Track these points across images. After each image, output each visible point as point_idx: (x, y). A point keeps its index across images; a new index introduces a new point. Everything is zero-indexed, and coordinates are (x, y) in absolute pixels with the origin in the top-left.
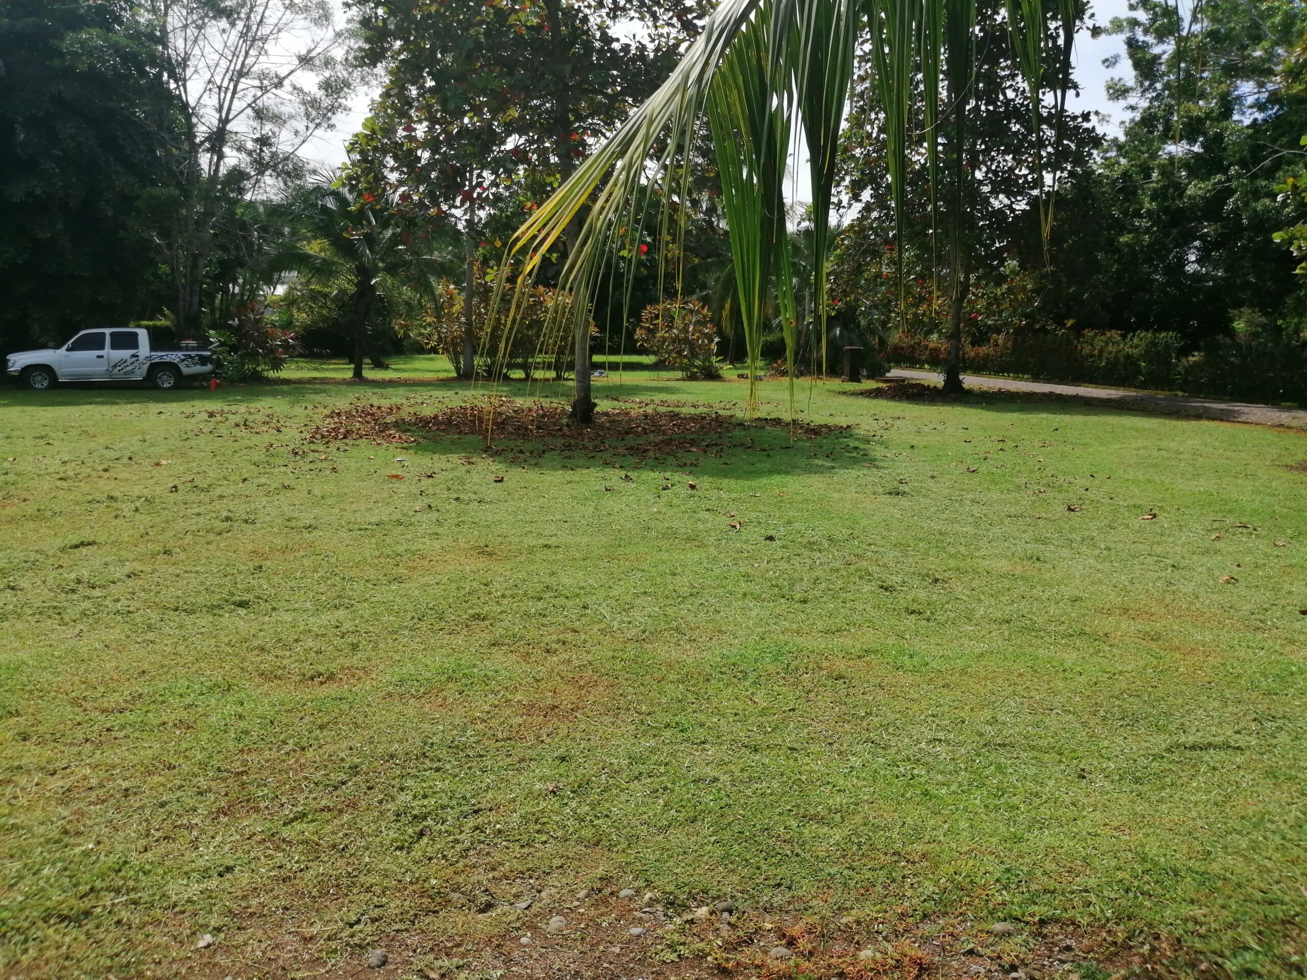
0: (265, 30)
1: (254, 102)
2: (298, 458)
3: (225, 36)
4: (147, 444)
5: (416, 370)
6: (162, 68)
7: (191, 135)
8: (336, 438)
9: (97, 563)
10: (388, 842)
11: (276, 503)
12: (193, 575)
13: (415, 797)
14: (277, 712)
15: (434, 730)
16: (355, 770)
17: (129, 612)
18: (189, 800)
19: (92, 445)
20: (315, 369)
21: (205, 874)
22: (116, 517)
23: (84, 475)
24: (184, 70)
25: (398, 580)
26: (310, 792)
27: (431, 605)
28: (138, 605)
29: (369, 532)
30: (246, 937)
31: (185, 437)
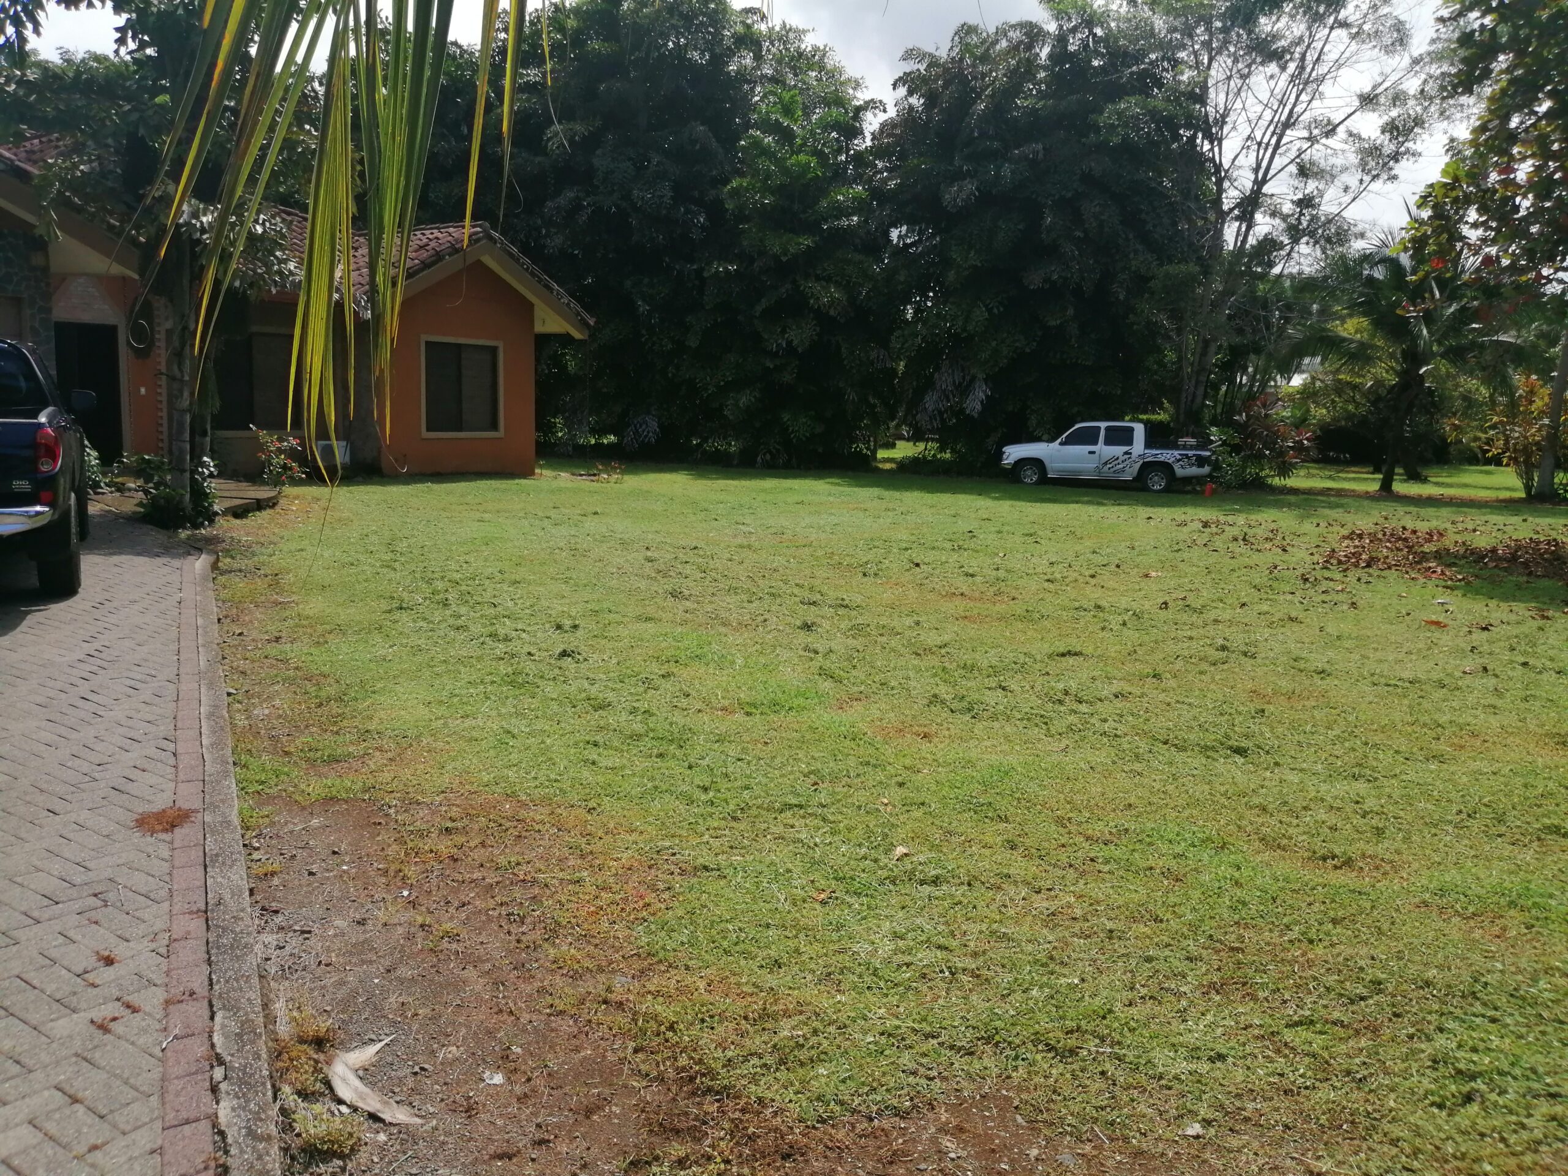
0: (1322, 69)
1: (1298, 156)
2: (1308, 585)
3: (1272, 83)
4: (1136, 552)
5: (1466, 486)
6: (1197, 128)
7: (1218, 201)
8: (1356, 565)
9: (1084, 676)
10: (1422, 1092)
11: (1281, 637)
12: (1186, 707)
13: (1460, 1046)
14: (1282, 889)
15: (1489, 965)
16: (1377, 986)
17: (1116, 736)
18: (1176, 963)
19: (1078, 547)
20: (1330, 478)
21: (1194, 1053)
22: (1103, 629)
23: (1070, 579)
24: (1221, 128)
25: (1439, 758)
26: (1320, 997)
27: (1485, 800)
28: (1126, 730)
29: (1399, 690)
30: (1241, 1143)
31: (1176, 547)
